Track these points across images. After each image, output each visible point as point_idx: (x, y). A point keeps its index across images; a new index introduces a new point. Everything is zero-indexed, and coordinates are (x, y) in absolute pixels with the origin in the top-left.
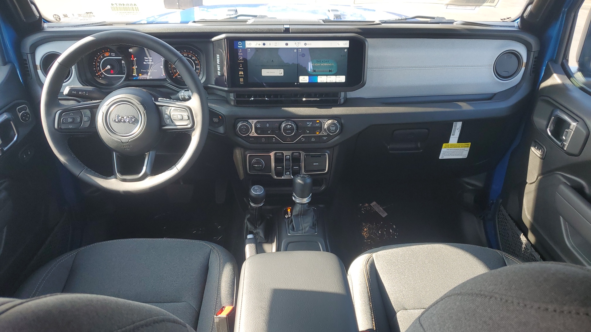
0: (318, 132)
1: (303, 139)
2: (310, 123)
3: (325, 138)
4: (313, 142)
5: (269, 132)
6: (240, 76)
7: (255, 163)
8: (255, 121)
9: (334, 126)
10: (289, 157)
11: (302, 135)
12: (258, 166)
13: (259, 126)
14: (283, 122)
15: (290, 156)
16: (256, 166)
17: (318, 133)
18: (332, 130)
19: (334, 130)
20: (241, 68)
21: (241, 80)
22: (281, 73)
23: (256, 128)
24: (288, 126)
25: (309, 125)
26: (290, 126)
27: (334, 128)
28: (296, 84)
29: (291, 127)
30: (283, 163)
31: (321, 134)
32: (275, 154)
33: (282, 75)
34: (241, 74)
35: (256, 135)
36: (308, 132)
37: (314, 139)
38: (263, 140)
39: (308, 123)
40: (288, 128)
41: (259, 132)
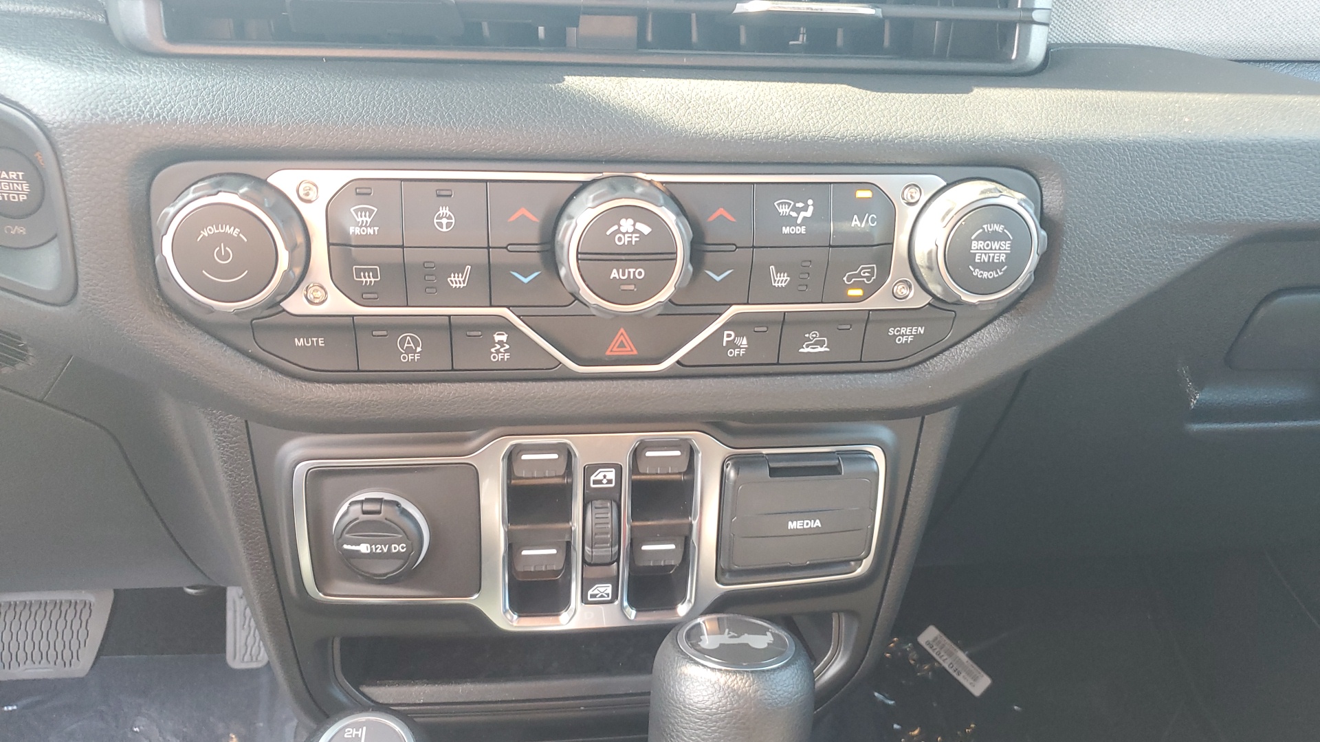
0: (855, 286)
1: (732, 345)
2: (798, 210)
3: (905, 335)
4: (816, 368)
5: (457, 281)
7: (359, 529)
8: (331, 180)
9: (999, 228)
10: (611, 475)
11: (735, 310)
12: (381, 549)
13: (360, 224)
14: (577, 193)
15: (619, 470)
16: (364, 548)
17: (858, 292)
18: (976, 266)
19: (1001, 265)
23: (340, 244)
24: (627, 225)
25: (791, 221)
26: (640, 226)
27: (1000, 251)
29: (646, 230)
30: (568, 517)
31: (877, 301)
32: (512, 457)
35: (338, 304)
36: (781, 280)
37: (821, 344)
38: (411, 352)
39: (783, 210)
40: (626, 239)
41: (368, 279)
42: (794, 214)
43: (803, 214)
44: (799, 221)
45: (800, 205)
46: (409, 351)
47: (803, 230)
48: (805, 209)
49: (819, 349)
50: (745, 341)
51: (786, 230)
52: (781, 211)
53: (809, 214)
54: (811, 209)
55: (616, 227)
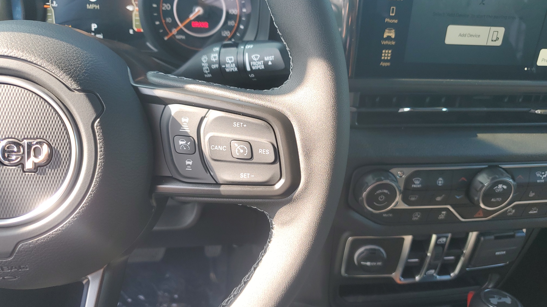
1: (510, 212)
2: (542, 175)
4: (532, 217)
5: (439, 199)
6: (384, 43)
7: (367, 258)
8: (409, 171)
10: (444, 240)
11: (516, 203)
12: (373, 264)
13: (415, 183)
20: (392, 18)
21: (387, 54)
22: (498, 39)
23: (408, 189)
24: (500, 186)
25: (540, 178)
28: (526, 69)
29: (505, 187)
33: (499, 43)
34: (389, 38)
35: (404, 206)
36: (532, 195)
37: (535, 210)
38: (416, 217)
39: (538, 175)
40: (499, 190)
41: (413, 199)
42: (541, 176)
43: (544, 176)
44: (542, 178)
45: (543, 173)
46: (417, 217)
47: (543, 181)
48: (545, 174)
49: (535, 212)
50: (514, 211)
51: (538, 181)
52: (537, 175)
53: (545, 176)
54: (546, 174)
55: (496, 187)
